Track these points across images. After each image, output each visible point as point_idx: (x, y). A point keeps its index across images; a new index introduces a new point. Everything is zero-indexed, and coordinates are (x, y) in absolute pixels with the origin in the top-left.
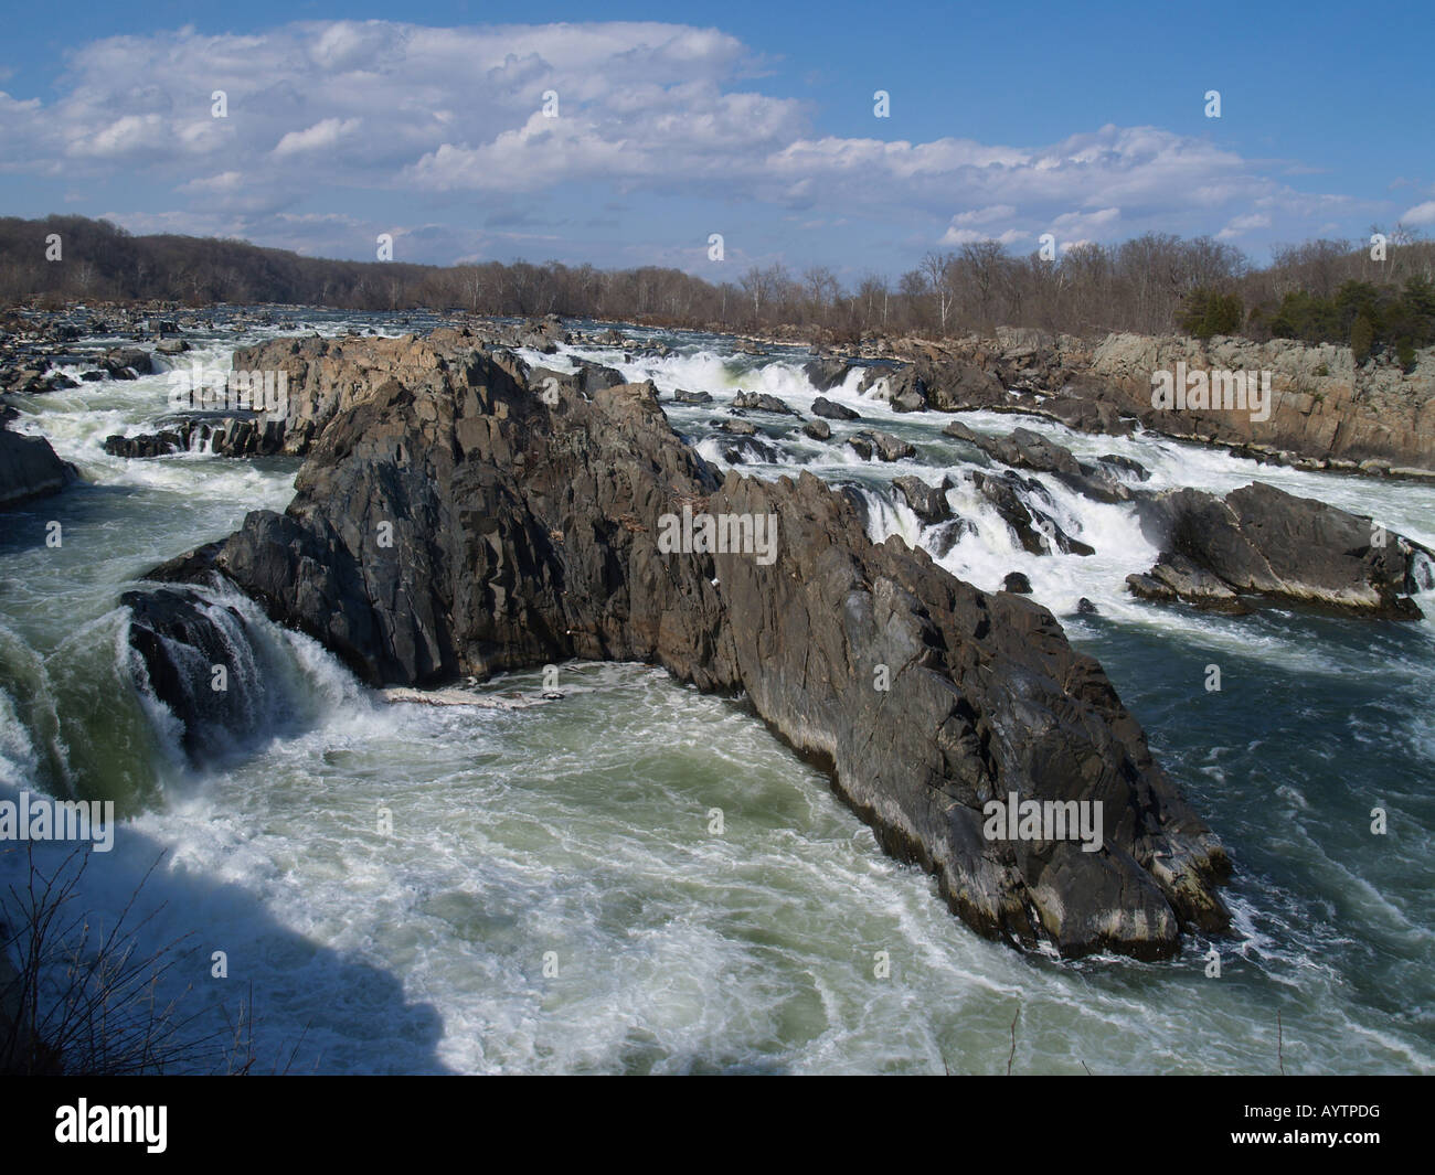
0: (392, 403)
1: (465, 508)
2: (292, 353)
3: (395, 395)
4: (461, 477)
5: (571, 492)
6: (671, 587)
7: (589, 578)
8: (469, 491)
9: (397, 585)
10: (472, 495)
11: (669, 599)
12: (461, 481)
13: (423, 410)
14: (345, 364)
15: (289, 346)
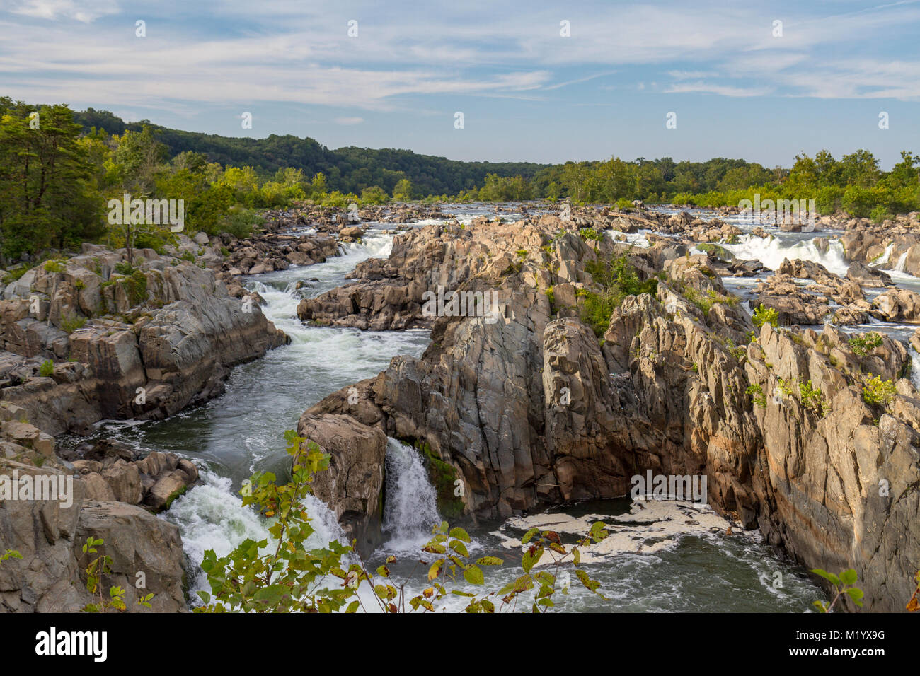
0: (503, 274)
1: (554, 354)
2: (435, 237)
3: (505, 268)
4: (552, 330)
5: (639, 342)
6: (716, 418)
7: (651, 409)
8: (557, 341)
9: (503, 413)
10: (560, 344)
11: (715, 427)
12: (552, 333)
13: (529, 278)
14: (473, 244)
15: (433, 231)
